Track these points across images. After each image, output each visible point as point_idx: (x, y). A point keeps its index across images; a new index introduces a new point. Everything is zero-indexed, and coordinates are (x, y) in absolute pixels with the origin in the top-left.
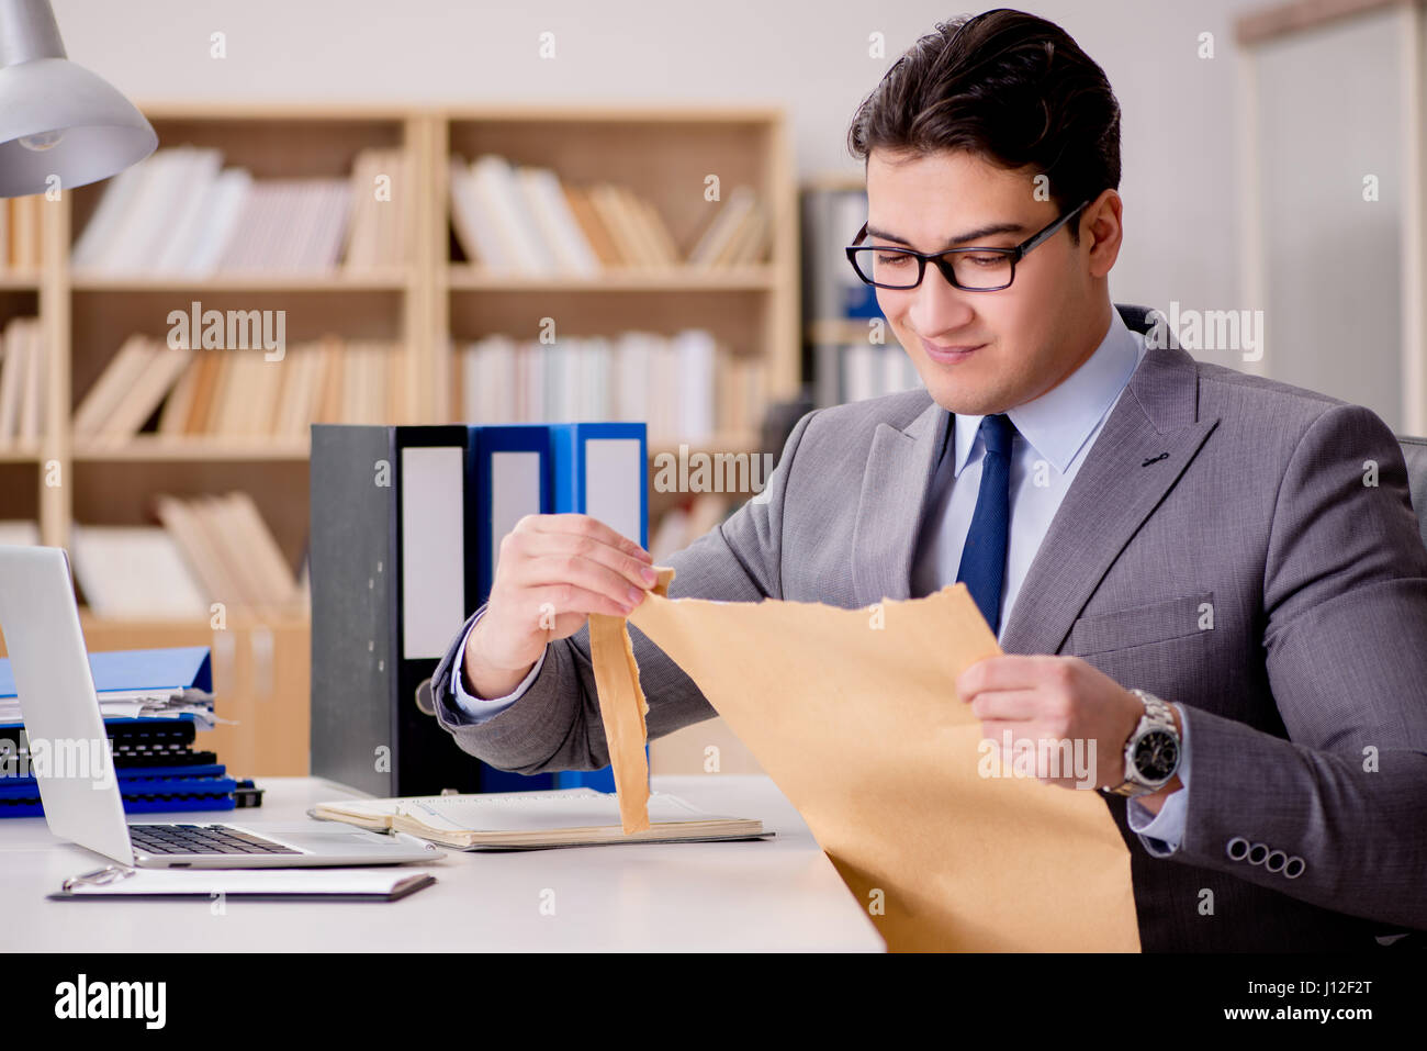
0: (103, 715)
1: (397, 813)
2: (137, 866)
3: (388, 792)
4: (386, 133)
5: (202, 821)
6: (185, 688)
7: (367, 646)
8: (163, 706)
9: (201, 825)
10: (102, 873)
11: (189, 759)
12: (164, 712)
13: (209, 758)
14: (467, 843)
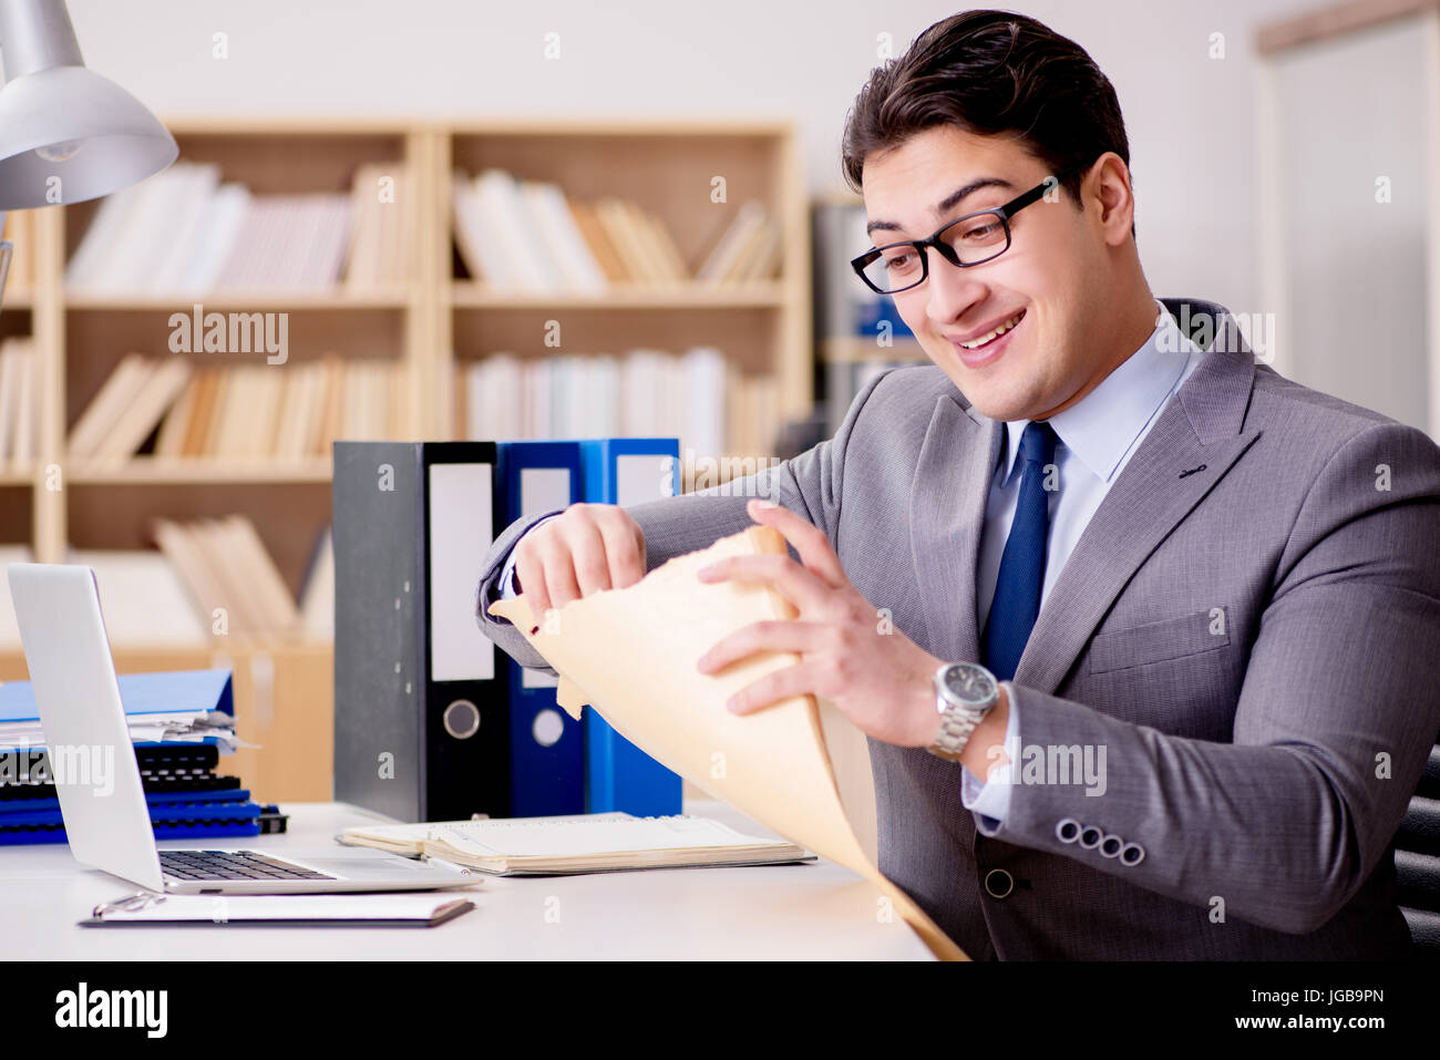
0: (132, 739)
1: (429, 838)
2: (166, 892)
3: (416, 818)
4: (388, 148)
5: (230, 847)
6: (209, 711)
7: (393, 667)
8: (187, 730)
9: (229, 851)
10: (133, 900)
11: (213, 783)
12: (187, 736)
13: (233, 782)
14: (503, 868)
